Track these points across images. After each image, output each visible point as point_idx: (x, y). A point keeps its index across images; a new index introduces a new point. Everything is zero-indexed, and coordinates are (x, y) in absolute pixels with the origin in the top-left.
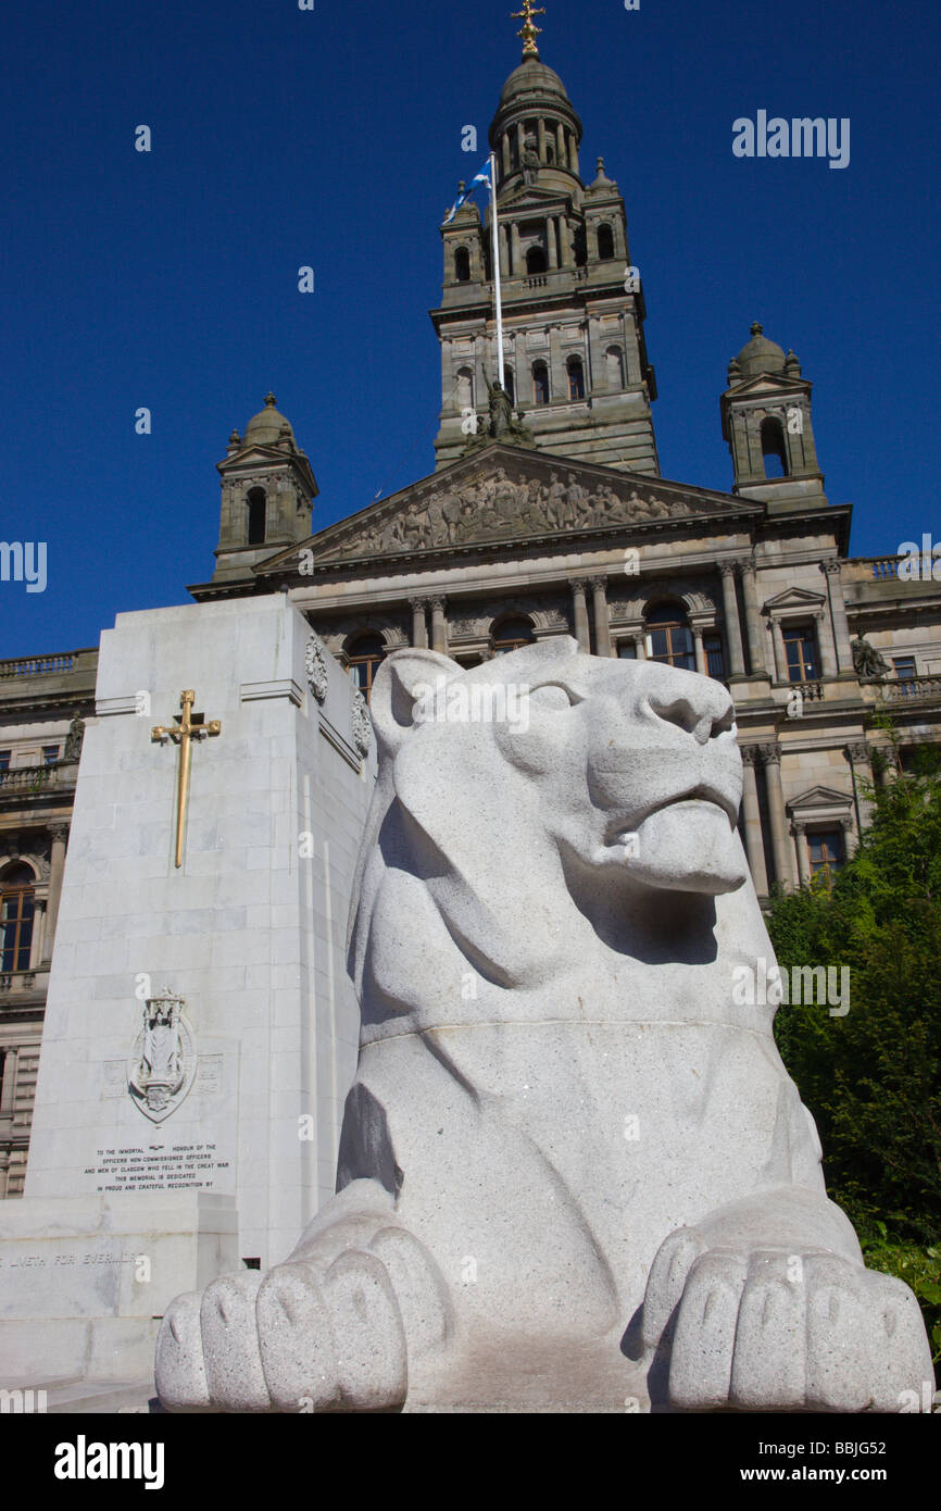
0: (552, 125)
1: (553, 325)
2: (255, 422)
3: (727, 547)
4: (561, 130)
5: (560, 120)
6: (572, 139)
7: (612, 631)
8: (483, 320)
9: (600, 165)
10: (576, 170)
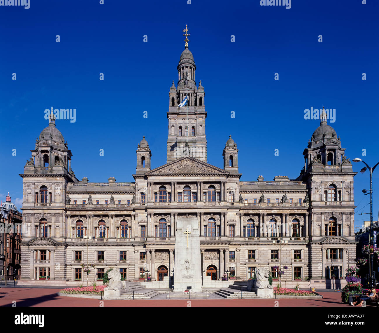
0: (191, 68)
1: (190, 119)
2: (142, 142)
3: (222, 179)
4: (192, 69)
5: (193, 67)
6: (194, 71)
7: (203, 190)
8: (177, 115)
9: (201, 82)
10: (194, 80)
